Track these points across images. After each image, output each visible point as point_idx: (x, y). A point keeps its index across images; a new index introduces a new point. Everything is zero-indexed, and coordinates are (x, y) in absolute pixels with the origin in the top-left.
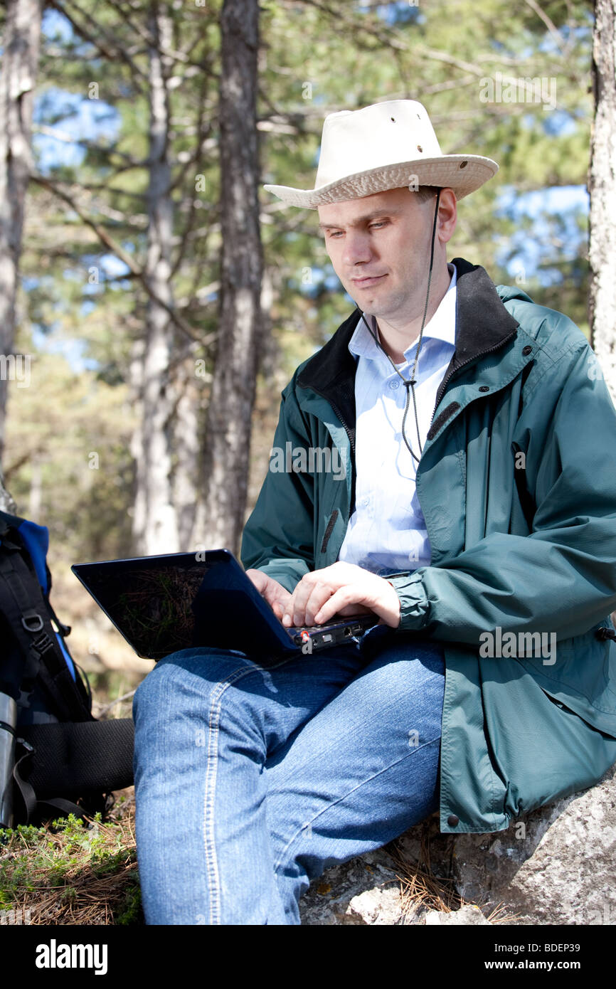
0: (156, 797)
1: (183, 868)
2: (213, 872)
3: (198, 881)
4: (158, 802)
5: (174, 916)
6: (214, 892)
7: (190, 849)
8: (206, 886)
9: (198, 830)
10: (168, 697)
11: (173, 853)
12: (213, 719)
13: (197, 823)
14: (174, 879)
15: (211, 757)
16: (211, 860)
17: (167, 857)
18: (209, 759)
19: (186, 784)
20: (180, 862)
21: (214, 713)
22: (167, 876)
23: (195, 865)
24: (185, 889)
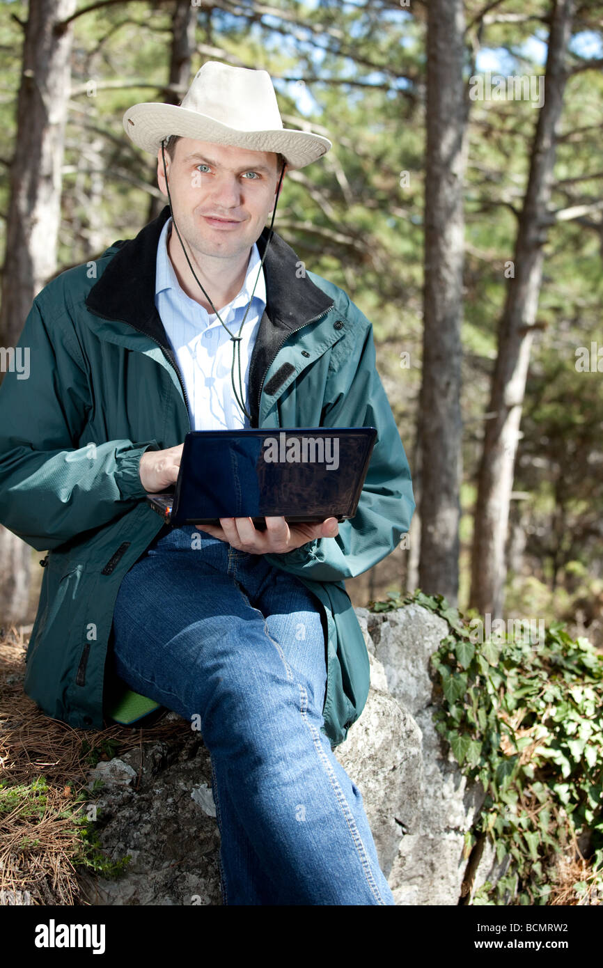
0: (285, 784)
1: (335, 846)
2: (360, 847)
3: (351, 856)
4: (288, 788)
5: (343, 892)
6: (366, 864)
7: (335, 829)
8: (359, 860)
9: (337, 811)
10: (266, 688)
11: (321, 835)
12: (304, 704)
13: (333, 805)
14: (330, 858)
15: (316, 740)
16: (357, 837)
17: (317, 839)
18: (315, 742)
19: (308, 769)
20: (330, 842)
21: (304, 698)
22: (324, 857)
23: (344, 843)
24: (343, 866)
